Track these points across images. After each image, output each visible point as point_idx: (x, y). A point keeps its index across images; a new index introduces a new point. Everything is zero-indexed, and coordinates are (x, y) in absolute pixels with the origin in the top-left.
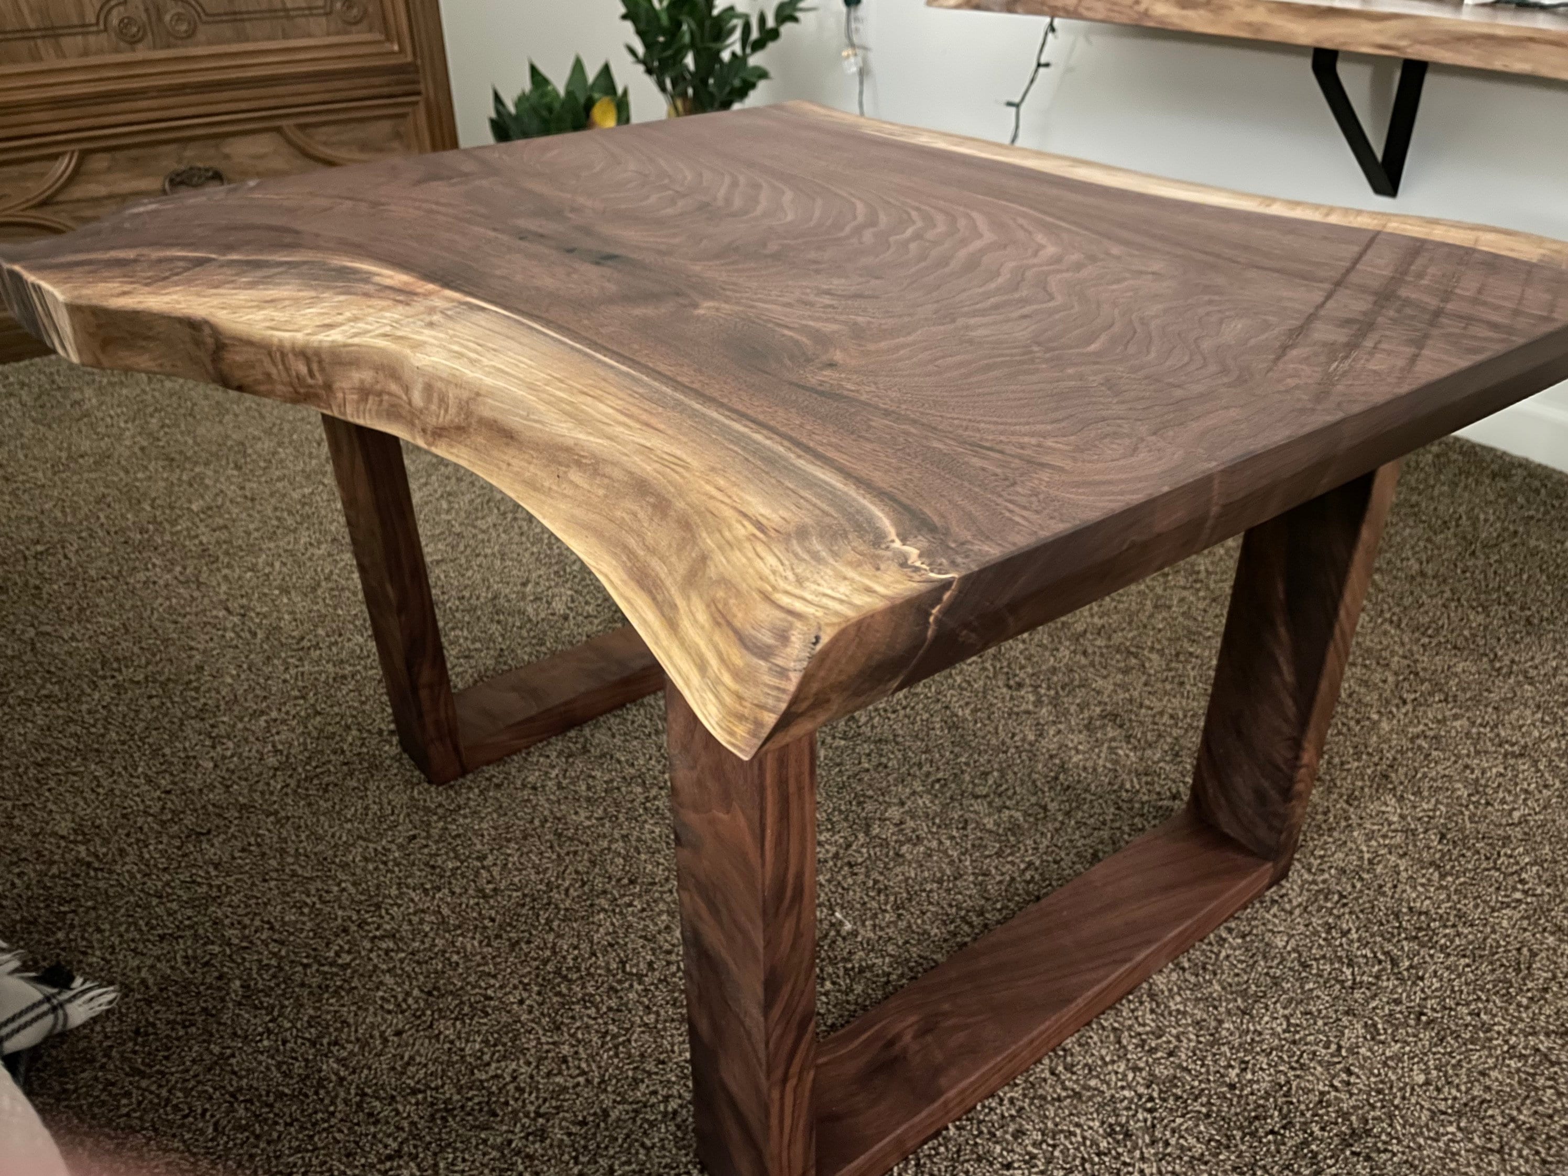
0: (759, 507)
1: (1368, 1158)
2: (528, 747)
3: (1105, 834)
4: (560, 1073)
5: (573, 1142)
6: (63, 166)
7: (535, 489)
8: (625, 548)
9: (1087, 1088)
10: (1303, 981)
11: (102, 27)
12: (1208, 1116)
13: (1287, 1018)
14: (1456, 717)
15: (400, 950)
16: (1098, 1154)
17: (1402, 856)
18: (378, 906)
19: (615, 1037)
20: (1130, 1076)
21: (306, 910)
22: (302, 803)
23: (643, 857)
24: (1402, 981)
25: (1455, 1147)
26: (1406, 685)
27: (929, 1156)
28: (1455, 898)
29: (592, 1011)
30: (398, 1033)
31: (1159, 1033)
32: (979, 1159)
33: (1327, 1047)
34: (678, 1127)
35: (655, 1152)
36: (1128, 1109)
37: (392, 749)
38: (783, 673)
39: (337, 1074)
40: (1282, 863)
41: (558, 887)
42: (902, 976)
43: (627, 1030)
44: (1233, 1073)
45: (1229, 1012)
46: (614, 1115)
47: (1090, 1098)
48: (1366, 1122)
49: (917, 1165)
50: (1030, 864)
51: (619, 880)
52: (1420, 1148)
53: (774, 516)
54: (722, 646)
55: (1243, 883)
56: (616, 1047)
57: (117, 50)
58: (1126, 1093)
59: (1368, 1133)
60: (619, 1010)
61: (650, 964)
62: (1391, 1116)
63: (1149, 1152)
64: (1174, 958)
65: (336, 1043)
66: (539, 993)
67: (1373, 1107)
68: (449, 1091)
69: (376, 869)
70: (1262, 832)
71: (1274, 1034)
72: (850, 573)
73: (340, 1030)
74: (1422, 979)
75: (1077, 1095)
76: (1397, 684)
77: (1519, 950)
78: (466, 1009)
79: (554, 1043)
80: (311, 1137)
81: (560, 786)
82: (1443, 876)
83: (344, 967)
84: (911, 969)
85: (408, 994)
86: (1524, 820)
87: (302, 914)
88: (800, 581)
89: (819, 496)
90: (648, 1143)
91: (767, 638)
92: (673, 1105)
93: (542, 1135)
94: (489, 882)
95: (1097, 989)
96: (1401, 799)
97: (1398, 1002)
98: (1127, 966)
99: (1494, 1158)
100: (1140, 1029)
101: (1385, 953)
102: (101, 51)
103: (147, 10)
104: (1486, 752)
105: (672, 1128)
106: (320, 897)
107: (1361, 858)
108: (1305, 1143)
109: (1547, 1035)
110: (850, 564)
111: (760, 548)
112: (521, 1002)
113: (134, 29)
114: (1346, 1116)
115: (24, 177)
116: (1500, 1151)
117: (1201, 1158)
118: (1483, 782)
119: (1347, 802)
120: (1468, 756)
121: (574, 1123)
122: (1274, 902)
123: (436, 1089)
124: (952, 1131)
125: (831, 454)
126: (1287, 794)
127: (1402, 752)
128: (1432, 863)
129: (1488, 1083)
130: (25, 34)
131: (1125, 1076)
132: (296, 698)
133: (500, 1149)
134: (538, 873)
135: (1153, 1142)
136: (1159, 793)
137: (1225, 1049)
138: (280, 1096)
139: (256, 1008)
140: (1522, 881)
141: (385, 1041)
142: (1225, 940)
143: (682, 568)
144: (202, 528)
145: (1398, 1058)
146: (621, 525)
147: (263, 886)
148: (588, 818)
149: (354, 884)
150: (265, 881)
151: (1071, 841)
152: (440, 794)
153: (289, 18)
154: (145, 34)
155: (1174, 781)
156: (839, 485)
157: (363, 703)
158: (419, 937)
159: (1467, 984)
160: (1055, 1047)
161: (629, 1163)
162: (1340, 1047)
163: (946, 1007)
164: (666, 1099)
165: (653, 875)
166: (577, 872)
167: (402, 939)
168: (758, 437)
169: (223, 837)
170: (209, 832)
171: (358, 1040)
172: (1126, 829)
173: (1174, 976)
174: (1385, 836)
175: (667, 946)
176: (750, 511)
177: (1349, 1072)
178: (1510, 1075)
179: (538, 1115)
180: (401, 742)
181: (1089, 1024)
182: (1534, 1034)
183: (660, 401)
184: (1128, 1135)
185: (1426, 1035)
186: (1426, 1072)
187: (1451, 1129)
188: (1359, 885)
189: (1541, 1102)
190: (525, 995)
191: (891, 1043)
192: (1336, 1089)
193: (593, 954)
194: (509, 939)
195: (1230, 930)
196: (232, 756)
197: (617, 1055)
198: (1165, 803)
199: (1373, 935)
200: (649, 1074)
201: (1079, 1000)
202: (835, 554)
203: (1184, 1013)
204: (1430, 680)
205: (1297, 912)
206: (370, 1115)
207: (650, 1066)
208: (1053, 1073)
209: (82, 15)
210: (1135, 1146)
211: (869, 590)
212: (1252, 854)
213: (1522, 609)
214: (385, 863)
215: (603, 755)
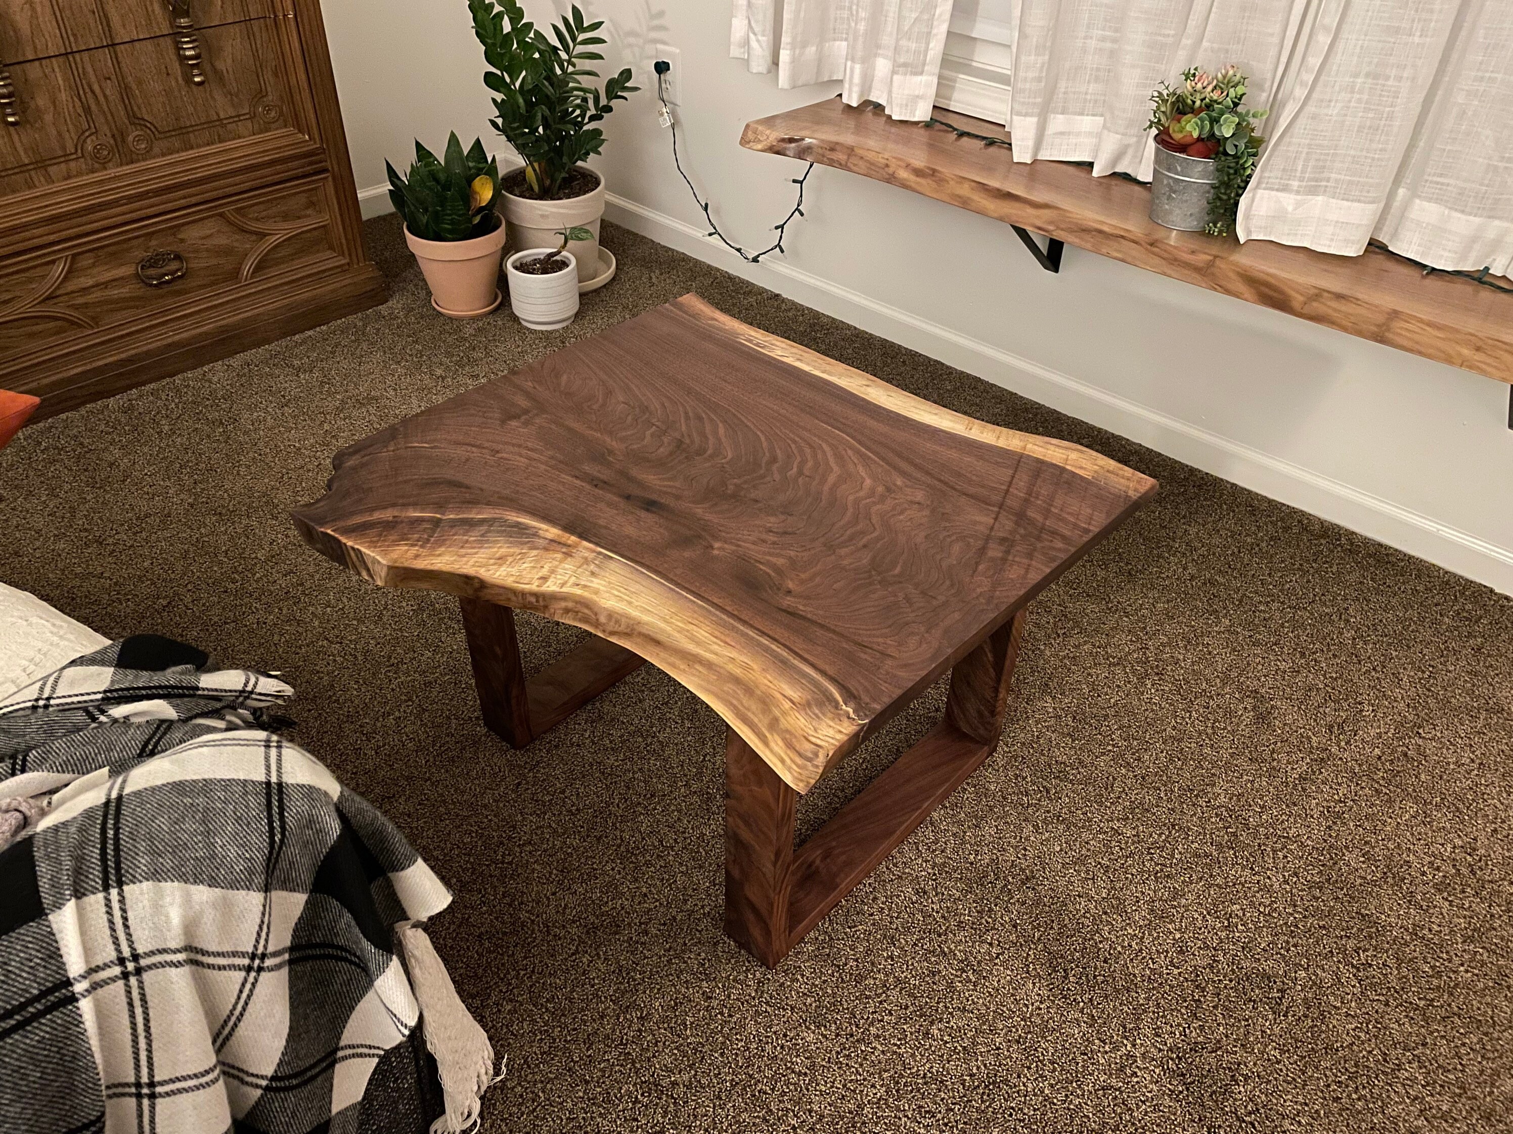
0: (790, 692)
1: (1034, 889)
2: (565, 719)
3: (902, 736)
4: (645, 902)
5: (663, 934)
6: (59, 269)
7: (675, 667)
8: (732, 704)
9: (904, 873)
10: (1003, 806)
11: (80, 155)
12: (961, 879)
13: (996, 826)
14: (1086, 643)
15: (536, 850)
16: (912, 903)
17: (1053, 732)
18: (514, 827)
19: (667, 880)
20: (924, 865)
21: (474, 835)
22: (443, 771)
23: (654, 780)
24: (1051, 800)
25: (1072, 879)
26: (1060, 624)
27: (835, 915)
28: (1079, 752)
29: (652, 869)
30: (554, 894)
31: (936, 842)
32: (858, 913)
33: (1015, 838)
34: (712, 919)
35: (704, 933)
36: (924, 880)
37: (482, 730)
38: (817, 767)
39: (529, 918)
40: (993, 745)
41: (612, 803)
42: (807, 830)
43: (673, 876)
44: (972, 857)
45: (969, 826)
46: (679, 918)
47: (906, 878)
48: (1033, 872)
49: (830, 920)
50: (865, 759)
51: (645, 796)
52: (1057, 881)
53: (795, 696)
54: (791, 755)
55: (974, 759)
56: (670, 885)
57: (93, 171)
58: (923, 873)
59: (1034, 877)
60: (666, 867)
61: (675, 840)
62: (1044, 868)
63: (935, 899)
64: (941, 802)
65: (522, 903)
66: (621, 863)
67: (1036, 865)
68: (592, 918)
69: (504, 805)
70: (982, 731)
71: (990, 835)
72: (832, 724)
73: (522, 897)
74: (1060, 798)
75: (900, 877)
76: (1055, 623)
77: (1107, 778)
78: (585, 877)
79: (637, 888)
80: (530, 951)
81: (593, 741)
82: (1073, 741)
83: (510, 863)
84: (811, 825)
85: (551, 873)
86: (1116, 704)
87: (472, 837)
88: (816, 730)
89: (809, 682)
90: (700, 929)
91: (810, 755)
92: (707, 909)
93: (646, 933)
94: (572, 806)
95: (905, 825)
96: (1054, 698)
97: (1048, 812)
98: (920, 811)
99: (1090, 882)
100: (928, 841)
101: (1043, 787)
102: (80, 174)
103: (113, 136)
104: (1100, 664)
105: (709, 920)
106: (479, 826)
107: (1033, 736)
108: (1006, 885)
109: (1118, 821)
110: (830, 719)
111: (797, 715)
112: (613, 869)
113: (106, 153)
114: (1023, 870)
115: (30, 280)
116: (1093, 879)
117: (959, 899)
118: (1096, 683)
119: (1027, 703)
120: (1090, 667)
121: (660, 924)
122: (989, 765)
123: (585, 919)
124: (844, 902)
125: (806, 656)
126: (993, 713)
127: (1055, 669)
128: (1069, 734)
129: (1089, 847)
130: (22, 168)
131: (922, 865)
132: (406, 701)
133: (627, 941)
134: (598, 797)
135: (937, 894)
136: (929, 709)
137: (968, 846)
138: (505, 934)
139: (470, 891)
140: (1113, 740)
141: (548, 899)
142: (966, 789)
143: (766, 721)
144: (276, 576)
145: (1048, 840)
146: (728, 693)
147: (443, 824)
148: (617, 760)
149: (495, 816)
150: (441, 820)
151: (885, 743)
152: (523, 755)
153: (224, 126)
154: (114, 155)
155: (936, 700)
156: (815, 675)
157: (451, 700)
158: (545, 842)
159: (1082, 798)
160: (887, 856)
161: (693, 939)
162: (1021, 838)
163: (834, 844)
164: (703, 907)
165: (663, 790)
166: (620, 794)
167: (535, 844)
168: (773, 647)
169: (403, 798)
170: (394, 795)
171: (533, 900)
172: (913, 732)
173: (942, 812)
174: (1045, 721)
175: (681, 829)
176: (786, 694)
177: (1025, 849)
178: (1099, 842)
179: (641, 923)
180: (485, 724)
181: (903, 842)
182: (1112, 821)
183: (724, 625)
184: (925, 893)
185: (1061, 827)
186: (1061, 845)
187: (1071, 871)
188: (1031, 751)
189: (1113, 854)
190: (614, 865)
191: (810, 866)
192: (1019, 858)
193: (643, 839)
194: (595, 836)
195: (968, 784)
196: (384, 745)
197: (671, 889)
198: (932, 714)
199: (1038, 778)
200: (691, 896)
201: (898, 832)
202: (824, 714)
203: (948, 831)
204: (1072, 620)
205: (1001, 770)
206: (555, 936)
207: (690, 892)
208: (887, 868)
209: (64, 148)
210: (929, 897)
211: (840, 732)
212: (977, 742)
213: (1127, 564)
214: (508, 802)
215: (613, 720)
